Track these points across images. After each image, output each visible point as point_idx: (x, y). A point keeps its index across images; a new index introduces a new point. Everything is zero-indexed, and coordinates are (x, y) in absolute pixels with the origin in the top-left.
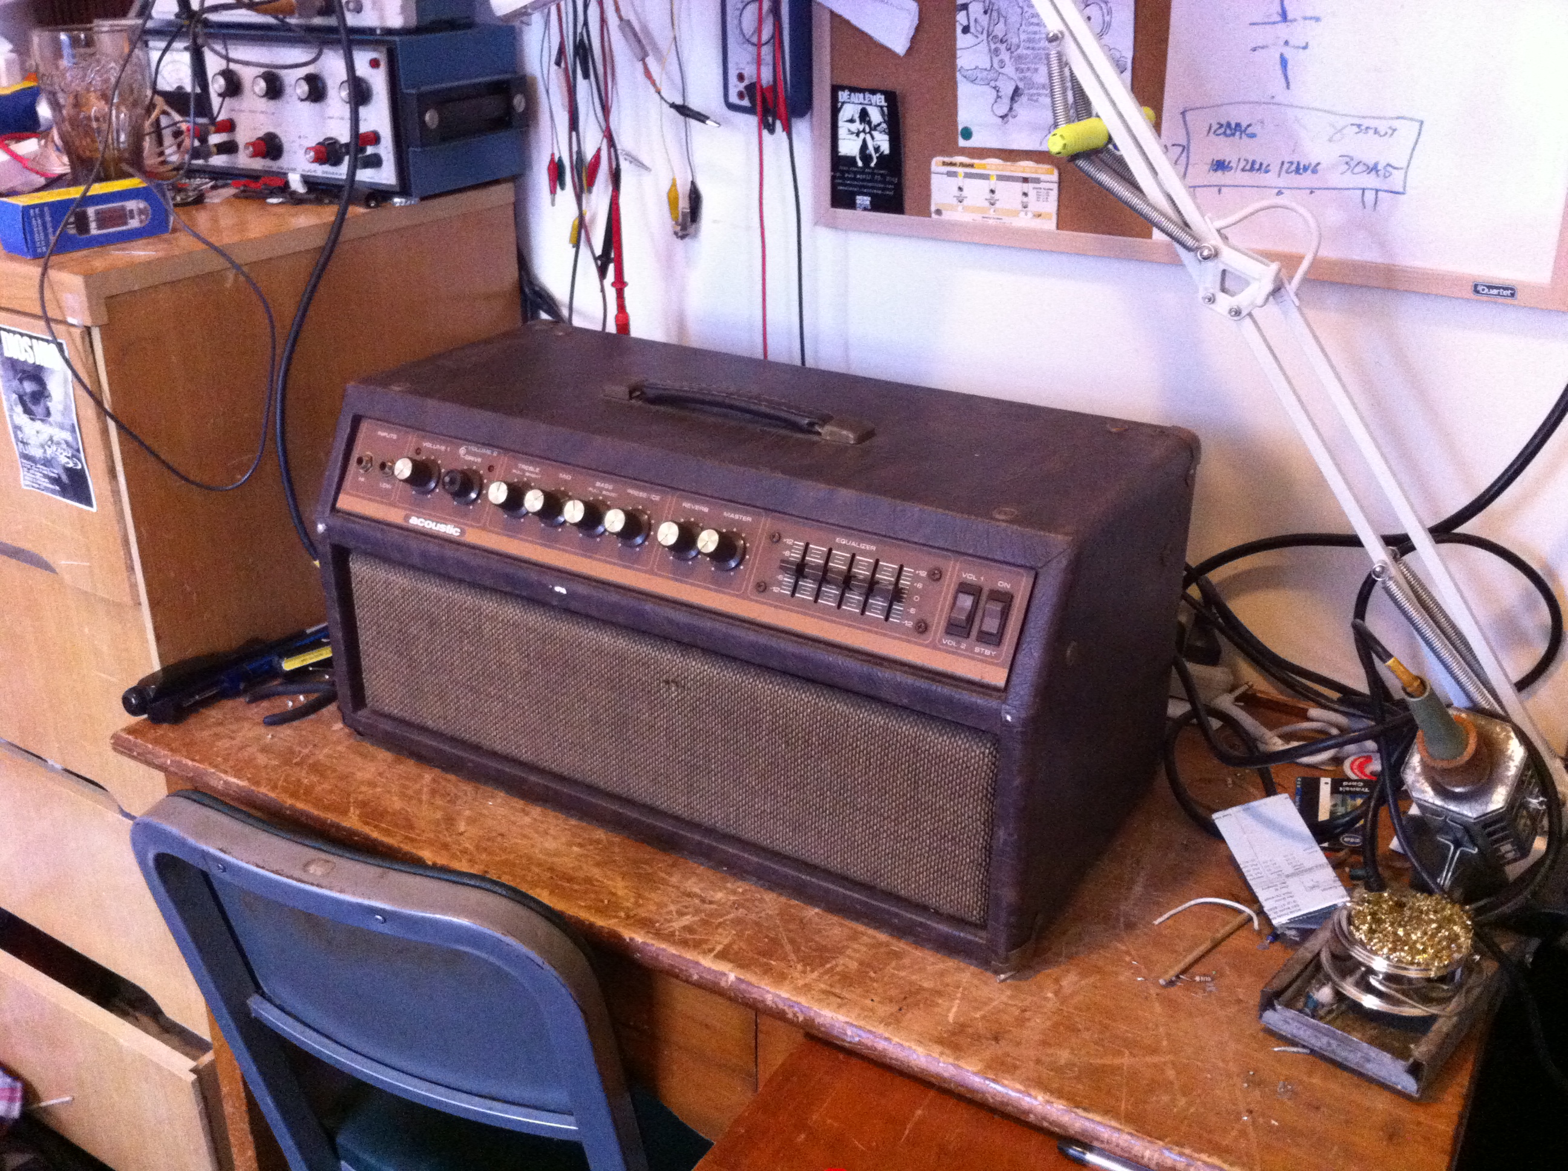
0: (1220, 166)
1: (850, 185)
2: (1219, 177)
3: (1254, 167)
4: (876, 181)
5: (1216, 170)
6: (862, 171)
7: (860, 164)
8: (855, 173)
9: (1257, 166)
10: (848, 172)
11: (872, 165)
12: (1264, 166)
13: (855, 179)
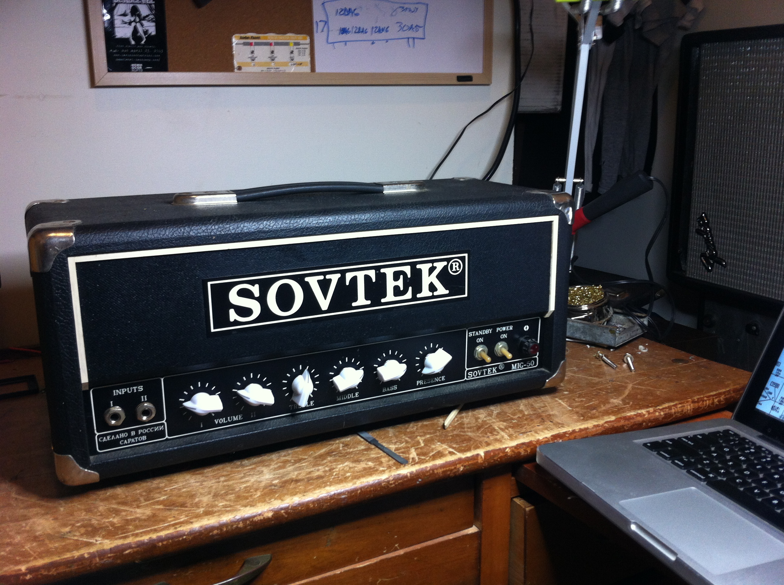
0: (344, 31)
1: (126, 57)
2: (345, 37)
3: (361, 31)
4: (146, 53)
5: (342, 33)
6: (134, 47)
7: (133, 42)
8: (130, 49)
9: (361, 30)
10: (125, 49)
11: (143, 42)
12: (364, 30)
13: (129, 53)
